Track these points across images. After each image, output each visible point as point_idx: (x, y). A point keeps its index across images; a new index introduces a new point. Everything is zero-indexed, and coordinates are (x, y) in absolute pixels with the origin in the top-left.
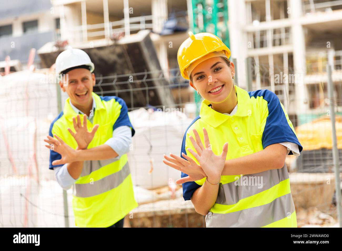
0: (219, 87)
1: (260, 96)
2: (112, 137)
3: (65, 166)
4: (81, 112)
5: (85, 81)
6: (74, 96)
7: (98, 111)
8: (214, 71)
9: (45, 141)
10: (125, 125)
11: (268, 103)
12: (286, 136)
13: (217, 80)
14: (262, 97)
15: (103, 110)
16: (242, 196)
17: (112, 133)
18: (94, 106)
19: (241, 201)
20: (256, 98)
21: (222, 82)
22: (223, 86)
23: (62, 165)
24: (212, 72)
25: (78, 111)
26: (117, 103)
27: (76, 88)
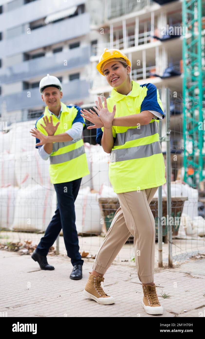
0: (116, 78)
1: (145, 86)
2: (71, 128)
3: (43, 147)
4: (53, 114)
5: (55, 94)
6: (47, 103)
7: (64, 113)
8: (114, 69)
9: (31, 132)
10: (79, 122)
11: (148, 89)
12: (152, 107)
13: (114, 74)
14: (146, 87)
15: (67, 113)
16: (127, 140)
17: (71, 127)
18: (61, 110)
19: (126, 143)
20: (143, 87)
21: (118, 75)
22: (119, 78)
23: (42, 146)
24: (112, 69)
25: (51, 113)
26: (76, 109)
27: (49, 98)
